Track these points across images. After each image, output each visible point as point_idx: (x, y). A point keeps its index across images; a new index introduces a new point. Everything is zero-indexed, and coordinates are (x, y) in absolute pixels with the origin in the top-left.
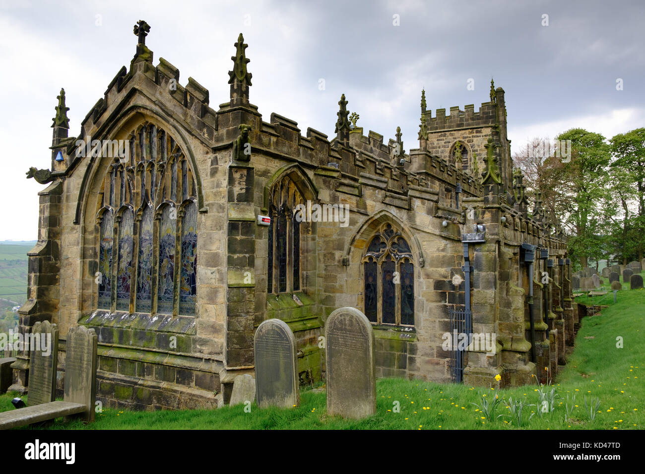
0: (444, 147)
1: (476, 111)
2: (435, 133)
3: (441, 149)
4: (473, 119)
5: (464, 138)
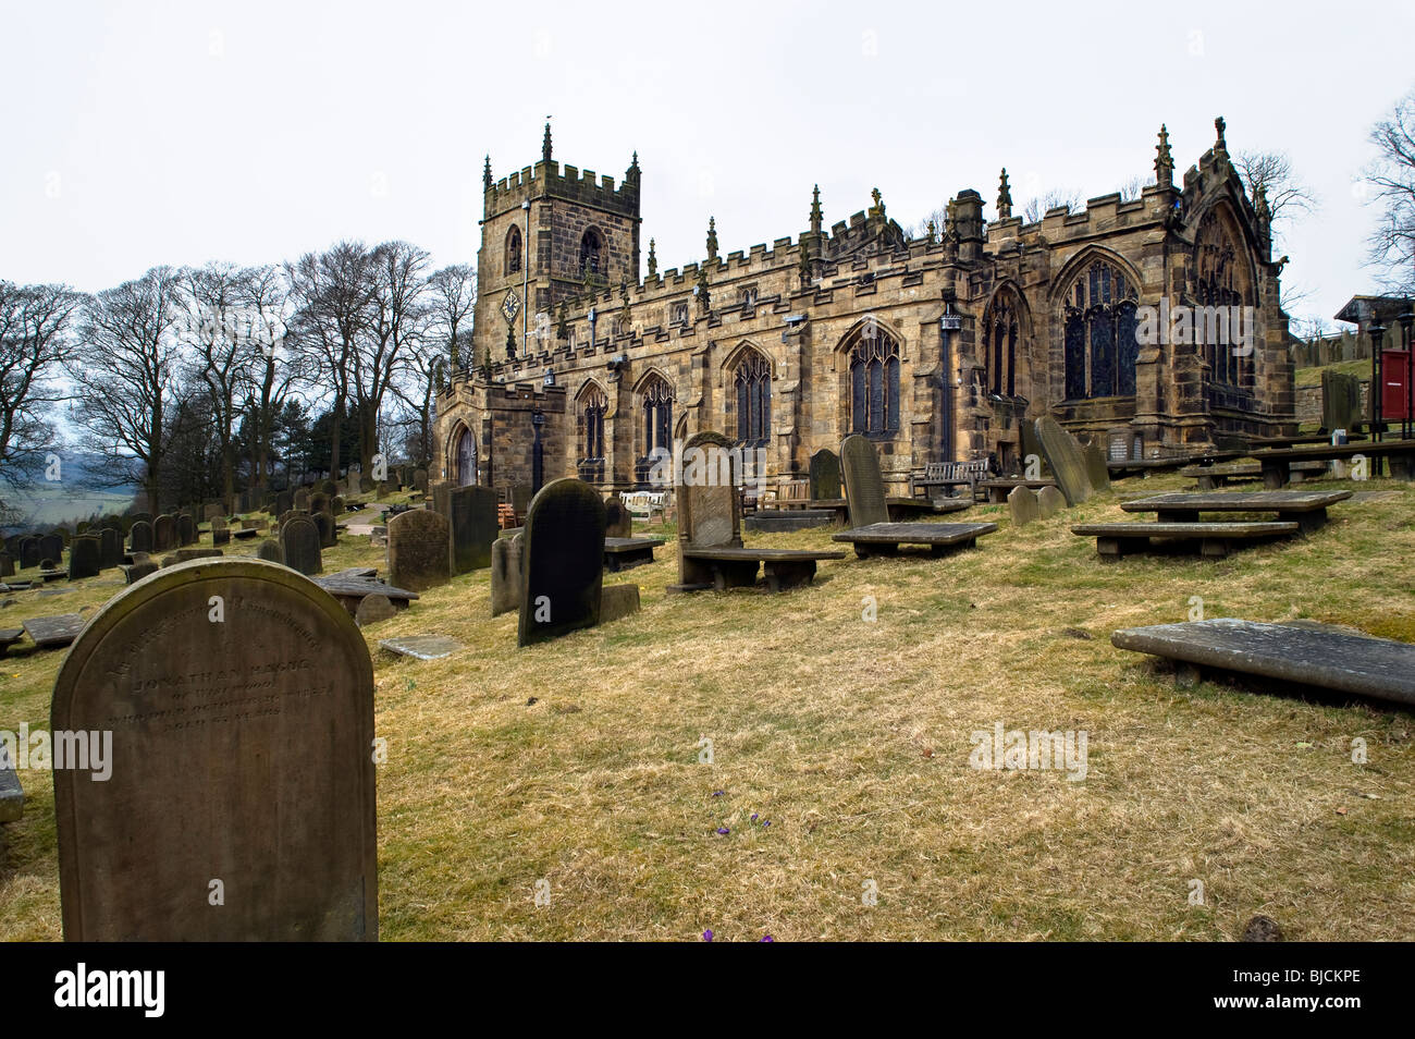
0: (576, 228)
1: (617, 188)
2: (565, 201)
3: (570, 231)
4: (612, 200)
5: (601, 224)
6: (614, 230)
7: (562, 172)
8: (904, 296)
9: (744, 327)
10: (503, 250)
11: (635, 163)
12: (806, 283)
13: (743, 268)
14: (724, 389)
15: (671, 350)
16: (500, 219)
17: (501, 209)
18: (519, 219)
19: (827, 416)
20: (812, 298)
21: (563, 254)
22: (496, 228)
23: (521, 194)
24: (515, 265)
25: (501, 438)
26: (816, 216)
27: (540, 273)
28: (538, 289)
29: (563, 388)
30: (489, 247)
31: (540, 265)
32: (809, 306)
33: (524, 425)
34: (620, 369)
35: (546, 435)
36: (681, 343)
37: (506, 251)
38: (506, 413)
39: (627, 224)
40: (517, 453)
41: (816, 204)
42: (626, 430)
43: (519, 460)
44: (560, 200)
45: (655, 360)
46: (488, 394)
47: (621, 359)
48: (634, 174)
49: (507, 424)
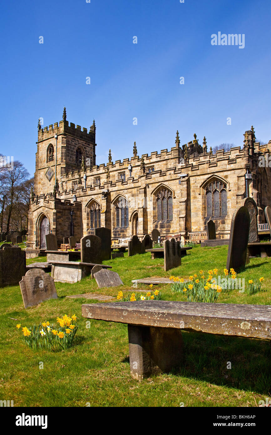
0: (74, 146)
1: (88, 133)
2: (70, 136)
3: (72, 147)
4: (86, 136)
5: (83, 145)
6: (87, 148)
7: (69, 125)
8: (229, 167)
9: (162, 179)
10: (46, 153)
11: (94, 124)
12: (187, 163)
13: (148, 160)
14: (152, 201)
15: (128, 188)
16: (45, 142)
17: (45, 138)
18: (53, 141)
19: (197, 211)
20: (190, 168)
21: (70, 155)
22: (43, 145)
23: (54, 133)
24: (50, 158)
25: (59, 219)
26: (178, 142)
27: (62, 161)
28: (62, 168)
29: (81, 202)
30: (40, 152)
31: (62, 159)
32: (189, 171)
33: (67, 215)
34: (107, 195)
35: (75, 219)
36: (132, 185)
37: (47, 153)
38: (61, 210)
39: (91, 146)
40: (65, 226)
41: (178, 137)
42: (109, 217)
43: (66, 228)
44: (69, 135)
45: (121, 191)
46: (55, 203)
47: (107, 191)
48: (94, 127)
49: (61, 215)
